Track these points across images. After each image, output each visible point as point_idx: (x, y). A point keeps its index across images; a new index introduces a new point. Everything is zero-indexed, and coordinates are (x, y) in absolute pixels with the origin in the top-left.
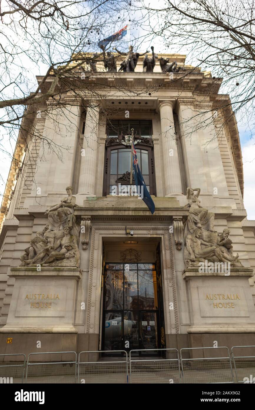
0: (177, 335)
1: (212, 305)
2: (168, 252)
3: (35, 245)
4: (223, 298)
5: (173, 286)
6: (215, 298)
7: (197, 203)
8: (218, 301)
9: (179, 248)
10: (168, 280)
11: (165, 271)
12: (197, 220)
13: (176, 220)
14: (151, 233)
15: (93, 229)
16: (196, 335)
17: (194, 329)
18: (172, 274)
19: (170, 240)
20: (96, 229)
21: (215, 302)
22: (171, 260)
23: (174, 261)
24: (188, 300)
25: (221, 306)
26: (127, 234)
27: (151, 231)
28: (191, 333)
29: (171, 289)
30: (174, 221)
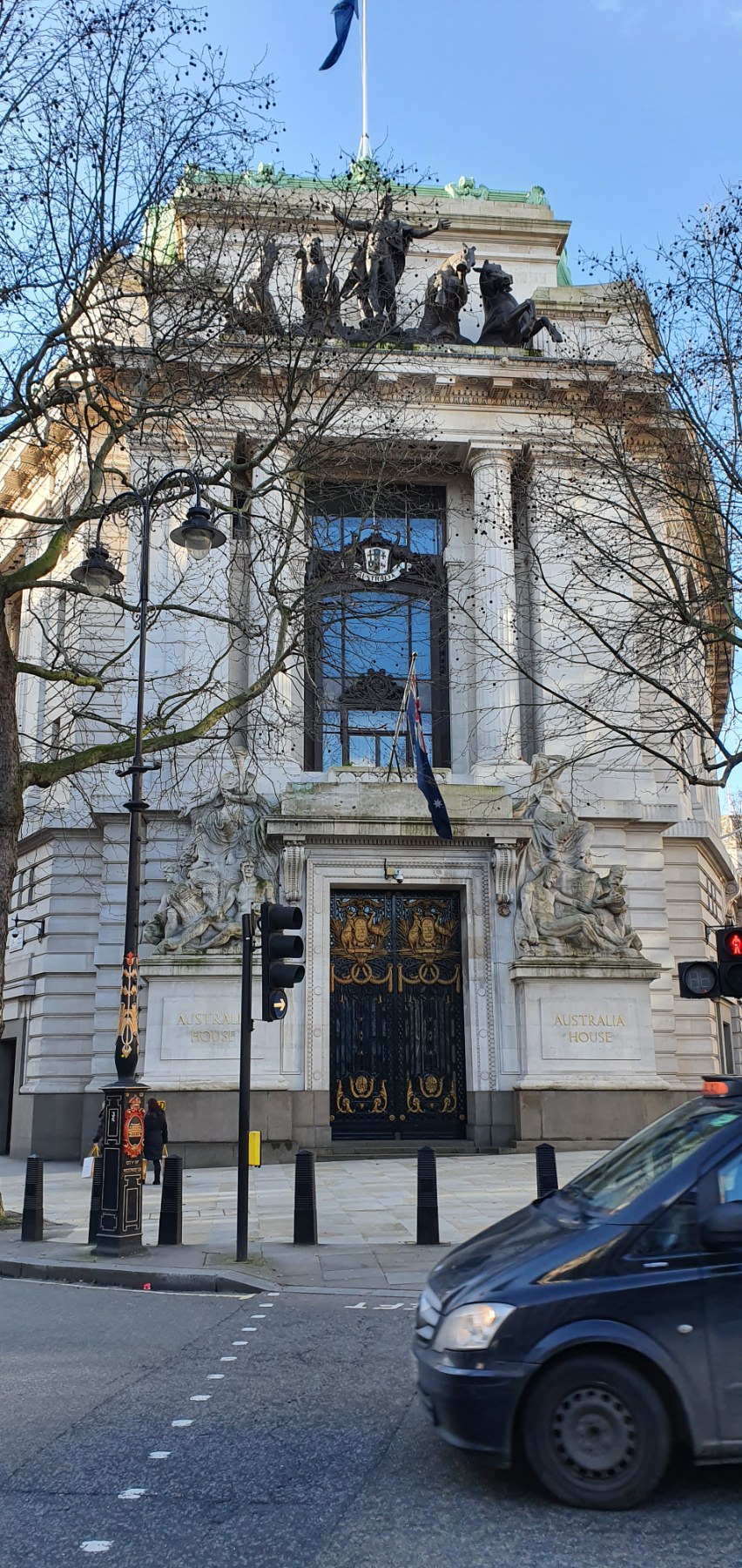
0: (490, 1093)
1: (567, 1037)
2: (479, 919)
3: (180, 903)
4: (592, 1023)
5: (488, 994)
6: (573, 1022)
7: (553, 795)
8: (580, 1029)
9: (505, 912)
10: (478, 982)
11: (471, 961)
12: (551, 842)
13: (502, 847)
14: (443, 875)
15: (310, 866)
16: (530, 1093)
17: (526, 1083)
18: (487, 967)
19: (485, 892)
20: (316, 865)
21: (574, 1030)
22: (486, 939)
23: (492, 941)
24: (519, 1024)
25: (584, 1038)
26: (387, 876)
27: (443, 871)
28: (521, 1090)
29: (483, 1002)
30: (497, 851)
